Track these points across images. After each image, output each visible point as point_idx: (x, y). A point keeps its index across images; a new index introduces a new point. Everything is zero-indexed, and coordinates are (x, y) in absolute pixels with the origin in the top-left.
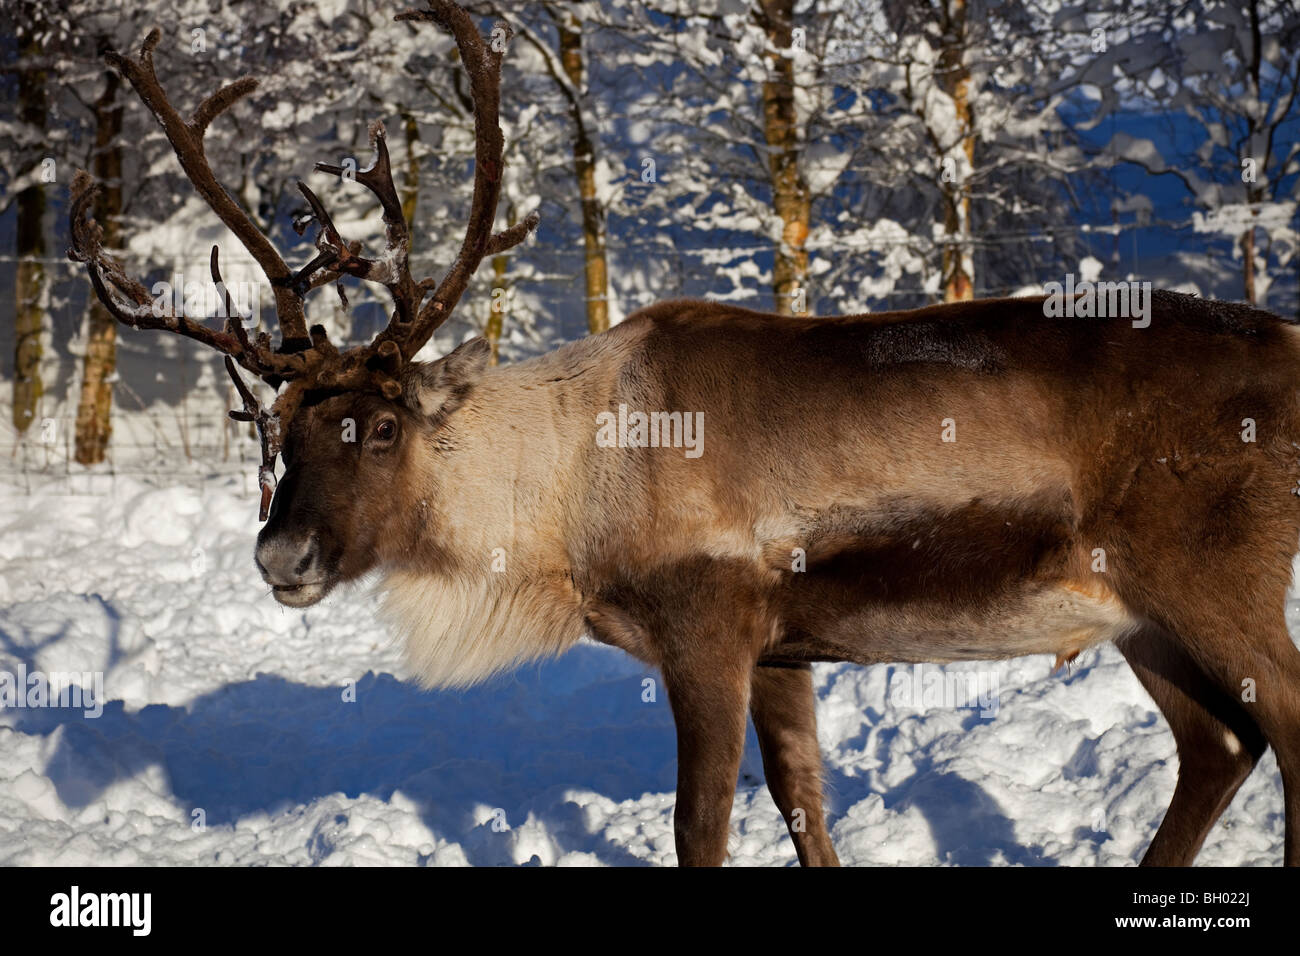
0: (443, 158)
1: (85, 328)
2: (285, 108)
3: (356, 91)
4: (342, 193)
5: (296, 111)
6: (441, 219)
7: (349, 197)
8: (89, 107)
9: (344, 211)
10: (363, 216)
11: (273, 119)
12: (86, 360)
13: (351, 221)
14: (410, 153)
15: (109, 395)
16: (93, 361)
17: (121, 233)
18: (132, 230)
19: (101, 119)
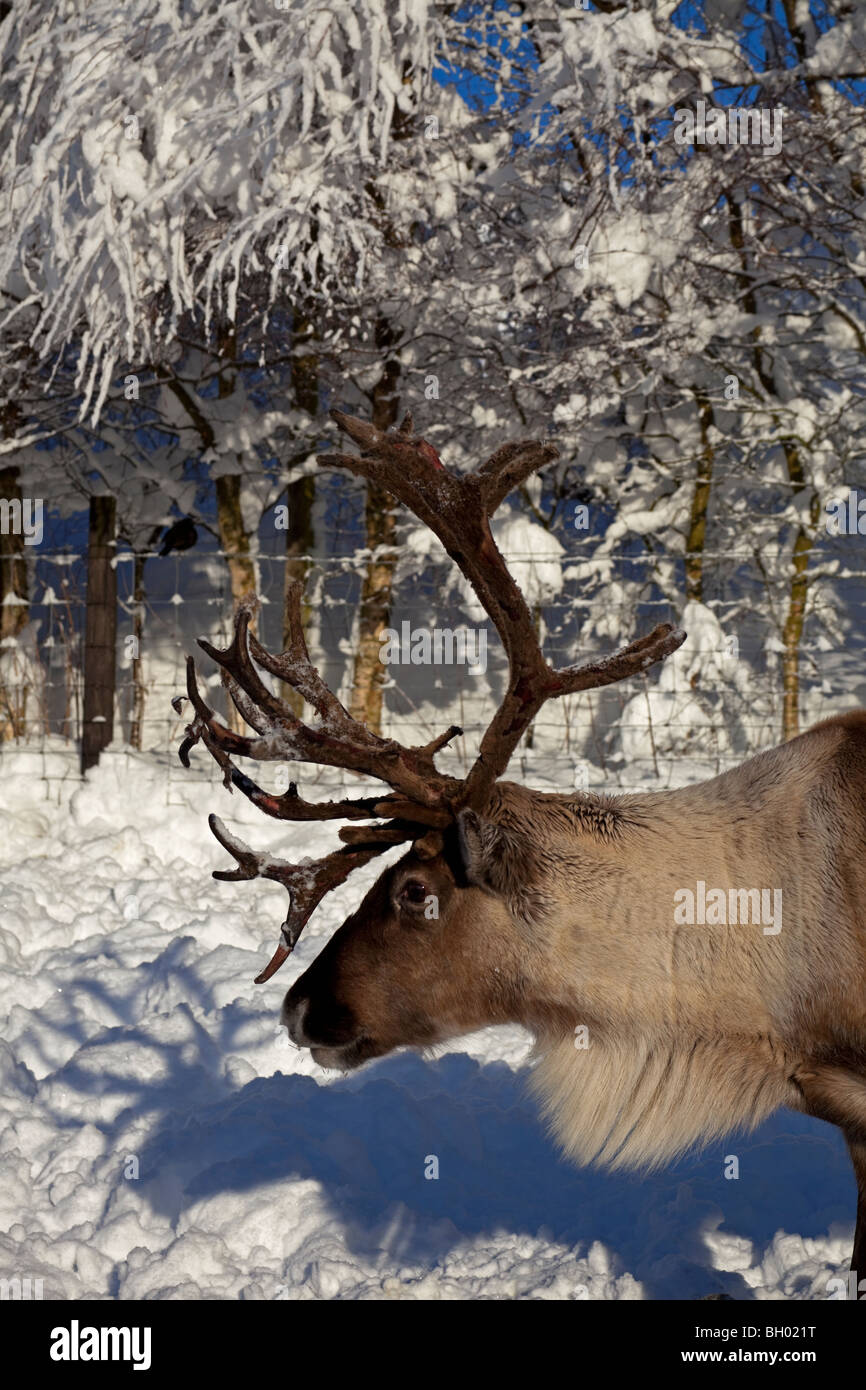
0: (745, 449)
1: (356, 626)
2: (578, 401)
3: (652, 380)
4: (629, 483)
5: (588, 403)
6: (739, 512)
7: (636, 485)
8: (366, 393)
9: (631, 500)
10: (651, 508)
11: (563, 413)
12: (357, 660)
13: (636, 511)
14: (704, 440)
15: (380, 698)
16: (364, 660)
17: (398, 528)
18: (410, 525)
19: (378, 408)
